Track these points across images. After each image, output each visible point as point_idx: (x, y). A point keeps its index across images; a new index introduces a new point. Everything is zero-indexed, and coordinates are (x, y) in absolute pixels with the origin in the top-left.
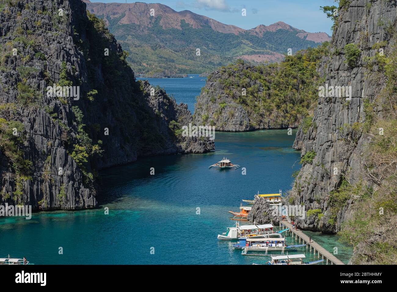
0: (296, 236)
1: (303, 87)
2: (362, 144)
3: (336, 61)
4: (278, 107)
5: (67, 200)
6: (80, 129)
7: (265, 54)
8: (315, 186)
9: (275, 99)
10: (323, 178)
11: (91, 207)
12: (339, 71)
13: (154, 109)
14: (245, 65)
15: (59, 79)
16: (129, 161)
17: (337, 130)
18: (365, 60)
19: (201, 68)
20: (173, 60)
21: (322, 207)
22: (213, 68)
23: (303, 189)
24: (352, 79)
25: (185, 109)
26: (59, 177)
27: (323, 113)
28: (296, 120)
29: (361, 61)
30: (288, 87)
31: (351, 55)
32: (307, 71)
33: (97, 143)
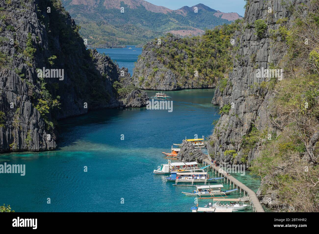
0: (216, 171)
1: (219, 55)
2: (268, 99)
3: (248, 33)
4: (200, 71)
5: (33, 144)
6: (42, 87)
7: (188, 29)
8: (231, 132)
9: (197, 65)
10: (237, 126)
11: (52, 149)
12: (250, 41)
13: (101, 72)
14: (173, 37)
15: (26, 47)
16: (81, 113)
17: (248, 88)
18: (270, 33)
19: (137, 40)
20: (114, 34)
21: (236, 148)
22: (146, 40)
23: (221, 134)
24: (260, 47)
25: (126, 72)
26: (26, 125)
27: (238, 74)
28: (214, 82)
29: (268, 33)
30: (208, 56)
31: (260, 29)
32: (223, 42)
33: (56, 98)
